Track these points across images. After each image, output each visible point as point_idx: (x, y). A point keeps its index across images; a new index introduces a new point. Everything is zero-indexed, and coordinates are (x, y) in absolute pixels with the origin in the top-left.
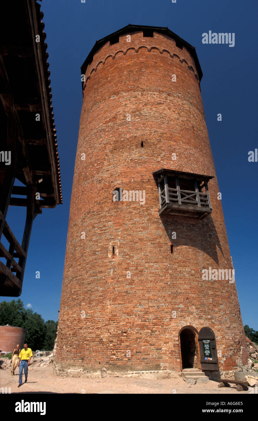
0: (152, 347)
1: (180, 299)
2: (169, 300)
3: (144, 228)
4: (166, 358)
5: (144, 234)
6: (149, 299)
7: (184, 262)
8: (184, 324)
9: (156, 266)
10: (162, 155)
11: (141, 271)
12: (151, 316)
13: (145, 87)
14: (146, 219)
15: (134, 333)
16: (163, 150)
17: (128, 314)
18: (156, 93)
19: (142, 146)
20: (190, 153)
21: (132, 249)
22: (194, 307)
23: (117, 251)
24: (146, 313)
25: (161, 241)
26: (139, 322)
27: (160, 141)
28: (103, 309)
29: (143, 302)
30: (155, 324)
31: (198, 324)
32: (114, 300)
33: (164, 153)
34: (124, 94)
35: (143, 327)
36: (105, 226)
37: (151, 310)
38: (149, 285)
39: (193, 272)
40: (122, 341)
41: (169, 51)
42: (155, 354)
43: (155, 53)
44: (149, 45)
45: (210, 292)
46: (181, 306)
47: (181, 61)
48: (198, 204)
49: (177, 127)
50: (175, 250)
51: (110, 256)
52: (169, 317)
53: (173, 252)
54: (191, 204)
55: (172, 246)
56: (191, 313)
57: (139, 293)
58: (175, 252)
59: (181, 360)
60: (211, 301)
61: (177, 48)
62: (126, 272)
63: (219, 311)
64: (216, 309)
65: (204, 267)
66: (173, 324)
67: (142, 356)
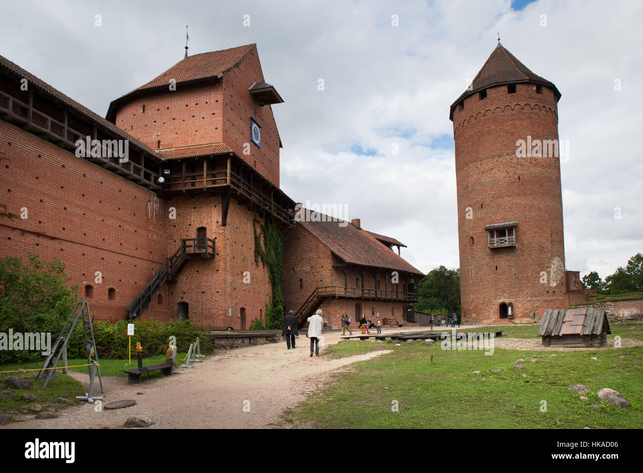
0: (487, 311)
1: (500, 291)
2: (494, 292)
3: (483, 259)
4: (492, 315)
5: (483, 262)
6: (485, 292)
7: (503, 273)
8: (501, 301)
9: (488, 277)
10: (493, 212)
11: (482, 280)
12: (486, 299)
13: (482, 156)
14: (484, 254)
15: (480, 306)
16: (494, 208)
17: (478, 299)
18: (490, 160)
19: (482, 207)
20: (513, 203)
21: (479, 270)
22: (506, 294)
23: (473, 271)
24: (485, 298)
25: (492, 264)
26: (482, 302)
27: (492, 201)
28: (470, 297)
29: (483, 293)
30: (488, 302)
31: (507, 301)
33: (494, 210)
34: (471, 165)
35: (483, 304)
37: (486, 296)
38: (486, 286)
39: (507, 277)
40: (476, 310)
41: (501, 107)
42: (488, 314)
43: (489, 116)
44: (484, 110)
45: (517, 286)
46: (500, 294)
47: (513, 110)
48: (507, 244)
49: (505, 184)
50: (498, 268)
51: (470, 274)
52: (494, 299)
53: (497, 269)
54: (503, 245)
55: (497, 266)
56: (505, 297)
57: (482, 290)
58: (498, 269)
59: (498, 315)
60: (517, 290)
61: (509, 95)
62: (476, 281)
63: (523, 294)
64: (520, 293)
65: (515, 274)
66: (496, 302)
67: (482, 315)
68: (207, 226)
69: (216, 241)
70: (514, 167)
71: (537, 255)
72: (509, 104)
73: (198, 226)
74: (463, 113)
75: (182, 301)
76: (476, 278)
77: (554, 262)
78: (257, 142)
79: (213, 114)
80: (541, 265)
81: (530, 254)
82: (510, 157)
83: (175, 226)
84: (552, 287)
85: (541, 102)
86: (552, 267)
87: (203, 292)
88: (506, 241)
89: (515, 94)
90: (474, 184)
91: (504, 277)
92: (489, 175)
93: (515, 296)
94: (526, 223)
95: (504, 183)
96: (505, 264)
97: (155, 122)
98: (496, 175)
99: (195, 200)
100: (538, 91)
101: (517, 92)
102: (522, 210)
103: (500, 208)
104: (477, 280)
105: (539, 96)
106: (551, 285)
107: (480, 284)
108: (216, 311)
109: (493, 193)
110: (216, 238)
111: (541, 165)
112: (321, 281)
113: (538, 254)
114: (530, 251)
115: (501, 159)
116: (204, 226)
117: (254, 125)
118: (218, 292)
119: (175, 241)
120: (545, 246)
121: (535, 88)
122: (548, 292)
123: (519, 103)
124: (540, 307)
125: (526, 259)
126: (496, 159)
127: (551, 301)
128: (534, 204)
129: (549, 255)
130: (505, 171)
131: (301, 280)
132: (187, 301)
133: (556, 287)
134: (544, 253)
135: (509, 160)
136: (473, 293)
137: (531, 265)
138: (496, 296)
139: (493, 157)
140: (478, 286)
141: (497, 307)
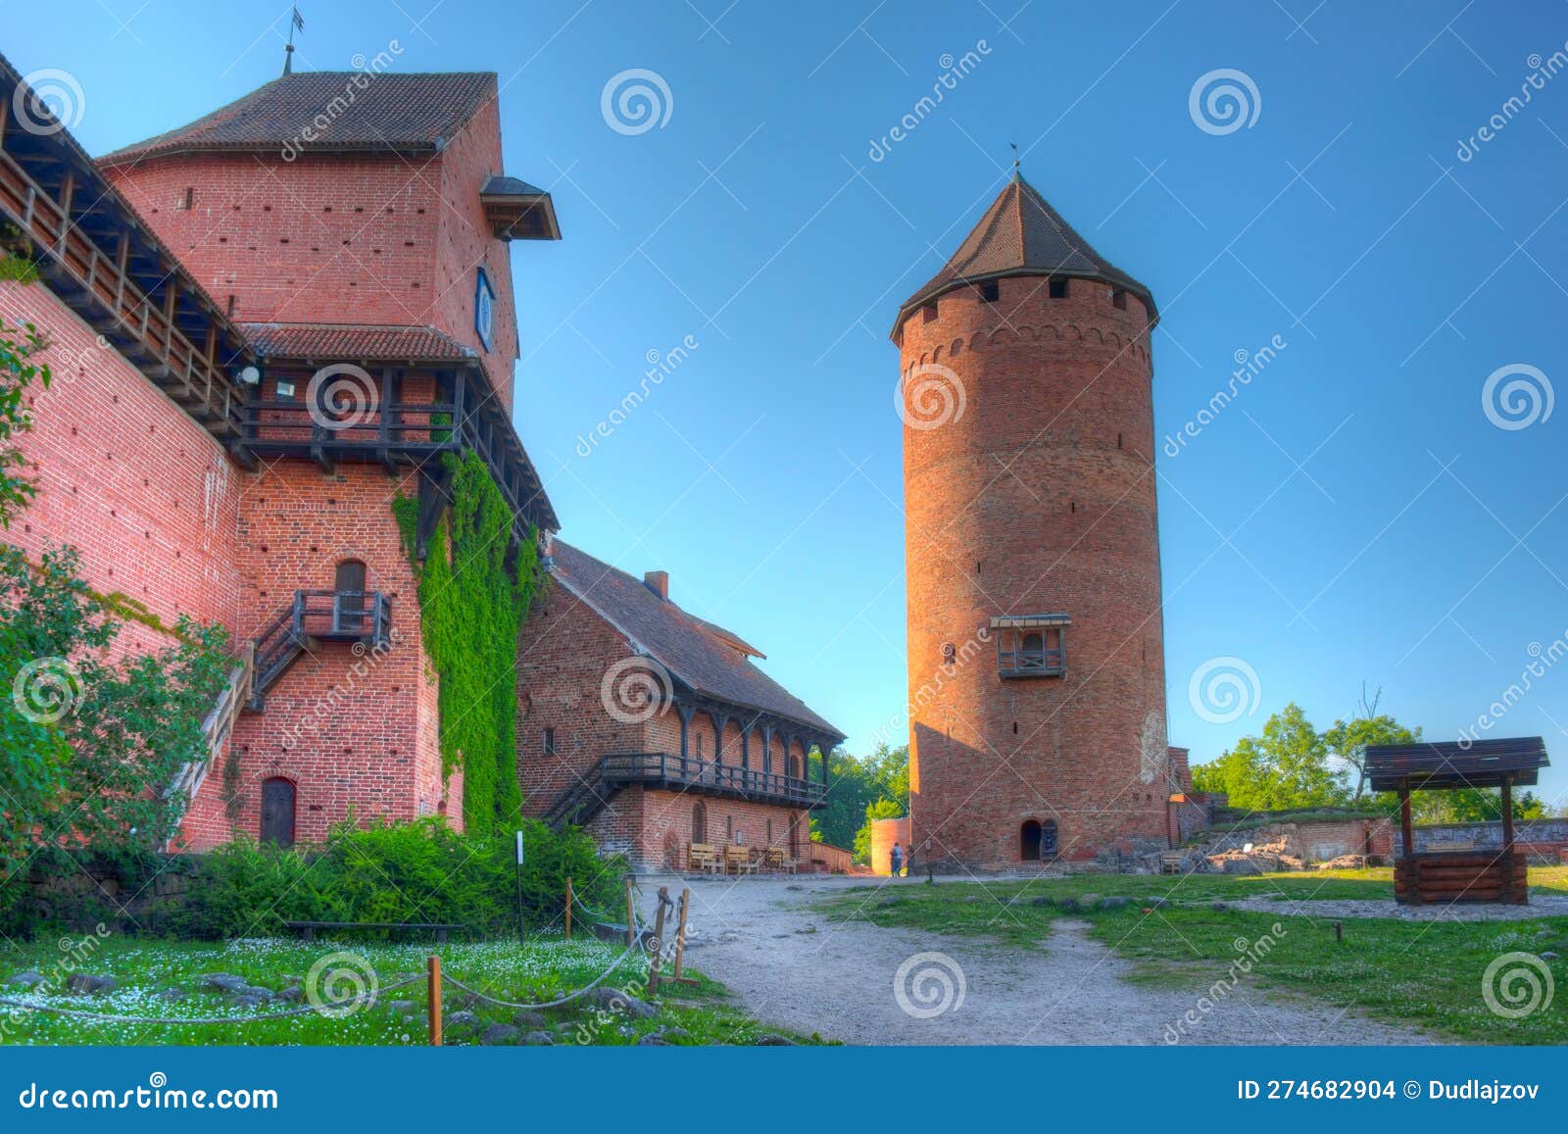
0: (988, 839)
1: (1023, 788)
2: (1008, 789)
3: (981, 703)
4: (1003, 848)
5: (981, 711)
7: (1030, 742)
8: (1025, 814)
9: (994, 750)
10: (1008, 584)
11: (978, 758)
12: (988, 808)
15: (970, 826)
18: (1002, 455)
19: (979, 571)
21: (968, 730)
22: (1040, 796)
23: (951, 734)
24: (983, 805)
25: (1003, 719)
26: (976, 814)
27: (1006, 559)
28: (941, 801)
29: (980, 793)
30: (992, 816)
31: (1041, 815)
33: (1011, 579)
35: (979, 820)
36: (938, 699)
37: (988, 801)
38: (987, 774)
39: (1043, 755)
40: (959, 834)
41: (1032, 327)
42: (991, 846)
43: (1003, 346)
44: (991, 328)
45: (1066, 777)
46: (1023, 796)
47: (1059, 337)
48: (1043, 670)
49: (1039, 518)
50: (1019, 728)
51: (945, 739)
52: (1008, 808)
53: (1016, 732)
54: (1032, 671)
55: (1015, 724)
56: (1035, 804)
57: (976, 784)
58: (1019, 732)
59: (1018, 852)
60: (1066, 787)
61: (1051, 302)
62: (961, 760)
63: (1079, 797)
64: (1073, 796)
65: (1061, 747)
66: (1012, 816)
67: (977, 848)
68: (368, 559)
69: (396, 603)
70: (1061, 478)
71: (1111, 702)
72: (1053, 324)
73: (340, 554)
74: (935, 327)
75: (279, 771)
76: (960, 752)
77: (1148, 722)
78: (486, 337)
79: (409, 244)
80: (1121, 726)
81: (1096, 699)
82: (1053, 453)
83: (265, 549)
84: (1143, 784)
85: (1122, 328)
86: (1146, 734)
87: (348, 751)
88: (1041, 662)
89: (1065, 301)
91: (1035, 752)
92: (999, 492)
93: (1060, 802)
94: (1088, 619)
95: (1039, 514)
96: (1036, 719)
97: (223, 240)
98: (1017, 494)
99: (335, 478)
100: (1119, 301)
101: (1072, 298)
102: (1078, 587)
103: (1028, 579)
104: (963, 756)
105: (1119, 313)
106: (1143, 779)
107: (972, 768)
108: (387, 807)
109: (1008, 538)
110: (395, 595)
111: (1121, 479)
112: (615, 736)
113: (1116, 698)
114: (1096, 690)
115: (1031, 454)
116: (359, 555)
117: (484, 290)
118: (394, 752)
119: (263, 594)
120: (1129, 681)
121: (1110, 293)
122: (1136, 797)
123: (1076, 324)
124: (1120, 835)
125: (1086, 712)
126: (1018, 452)
127: (1142, 819)
128: (1107, 574)
129: (1138, 703)
130: (1039, 485)
131: (550, 731)
132: (291, 772)
133: (1154, 783)
134: (1129, 697)
135: (1049, 460)
136: (952, 791)
137: (1100, 725)
138: (1013, 801)
139: (1011, 447)
140: (967, 773)
141: (1015, 829)
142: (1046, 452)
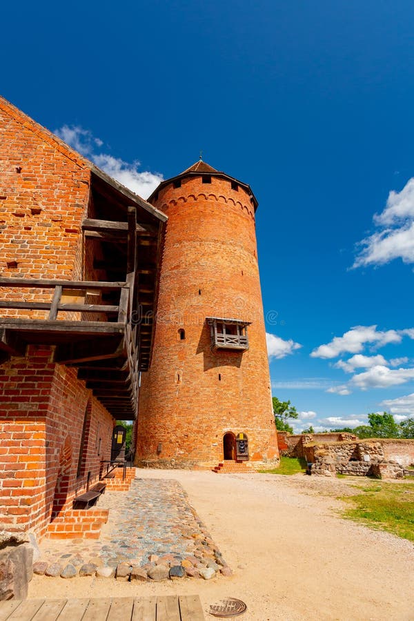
0: (204, 445)
1: (224, 413)
2: (216, 414)
3: (200, 361)
4: (213, 452)
5: (200, 366)
6: (203, 413)
7: (228, 386)
8: (226, 430)
9: (208, 389)
10: (215, 302)
11: (198, 393)
12: (204, 425)
13: (202, 237)
14: (202, 355)
15: (192, 436)
16: (216, 297)
17: (189, 423)
18: (212, 243)
19: (200, 294)
21: (191, 377)
22: (233, 419)
23: (181, 378)
24: (201, 423)
25: (212, 371)
26: (196, 429)
27: (213, 289)
28: (172, 420)
29: (199, 415)
30: (207, 430)
31: (235, 430)
32: (180, 413)
33: (216, 300)
34: (186, 243)
35: (198, 432)
36: (172, 359)
37: (204, 420)
38: (203, 403)
39: (234, 394)
40: (184, 441)
41: (225, 196)
42: (206, 450)
43: (213, 201)
44: (208, 193)
45: (246, 408)
46: (225, 418)
47: (234, 205)
48: (238, 346)
49: (228, 274)
50: (221, 377)
51: (176, 382)
52: (216, 425)
53: (220, 379)
55: (220, 375)
56: (231, 423)
57: (196, 409)
58: (222, 380)
59: (222, 454)
60: (246, 414)
61: (232, 191)
62: (187, 394)
63: (253, 421)
64: (250, 420)
65: (243, 390)
66: (219, 430)
67: (198, 451)
70: (237, 260)
72: (233, 199)
74: (179, 190)
76: (186, 389)
80: (264, 382)
81: (255, 366)
82: (234, 248)
88: (237, 341)
89: (237, 193)
90: (190, 264)
91: (230, 392)
92: (210, 259)
93: (244, 423)
95: (228, 272)
96: (230, 373)
98: (219, 262)
101: (239, 192)
103: (224, 300)
104: (187, 392)
107: (194, 399)
109: (214, 280)
115: (225, 246)
123: (241, 202)
125: (253, 372)
126: (219, 244)
130: (228, 260)
135: (232, 251)
138: (219, 421)
139: (216, 241)
140: (190, 402)
141: (221, 439)
142: (231, 247)
